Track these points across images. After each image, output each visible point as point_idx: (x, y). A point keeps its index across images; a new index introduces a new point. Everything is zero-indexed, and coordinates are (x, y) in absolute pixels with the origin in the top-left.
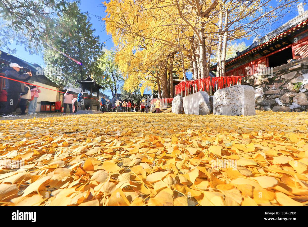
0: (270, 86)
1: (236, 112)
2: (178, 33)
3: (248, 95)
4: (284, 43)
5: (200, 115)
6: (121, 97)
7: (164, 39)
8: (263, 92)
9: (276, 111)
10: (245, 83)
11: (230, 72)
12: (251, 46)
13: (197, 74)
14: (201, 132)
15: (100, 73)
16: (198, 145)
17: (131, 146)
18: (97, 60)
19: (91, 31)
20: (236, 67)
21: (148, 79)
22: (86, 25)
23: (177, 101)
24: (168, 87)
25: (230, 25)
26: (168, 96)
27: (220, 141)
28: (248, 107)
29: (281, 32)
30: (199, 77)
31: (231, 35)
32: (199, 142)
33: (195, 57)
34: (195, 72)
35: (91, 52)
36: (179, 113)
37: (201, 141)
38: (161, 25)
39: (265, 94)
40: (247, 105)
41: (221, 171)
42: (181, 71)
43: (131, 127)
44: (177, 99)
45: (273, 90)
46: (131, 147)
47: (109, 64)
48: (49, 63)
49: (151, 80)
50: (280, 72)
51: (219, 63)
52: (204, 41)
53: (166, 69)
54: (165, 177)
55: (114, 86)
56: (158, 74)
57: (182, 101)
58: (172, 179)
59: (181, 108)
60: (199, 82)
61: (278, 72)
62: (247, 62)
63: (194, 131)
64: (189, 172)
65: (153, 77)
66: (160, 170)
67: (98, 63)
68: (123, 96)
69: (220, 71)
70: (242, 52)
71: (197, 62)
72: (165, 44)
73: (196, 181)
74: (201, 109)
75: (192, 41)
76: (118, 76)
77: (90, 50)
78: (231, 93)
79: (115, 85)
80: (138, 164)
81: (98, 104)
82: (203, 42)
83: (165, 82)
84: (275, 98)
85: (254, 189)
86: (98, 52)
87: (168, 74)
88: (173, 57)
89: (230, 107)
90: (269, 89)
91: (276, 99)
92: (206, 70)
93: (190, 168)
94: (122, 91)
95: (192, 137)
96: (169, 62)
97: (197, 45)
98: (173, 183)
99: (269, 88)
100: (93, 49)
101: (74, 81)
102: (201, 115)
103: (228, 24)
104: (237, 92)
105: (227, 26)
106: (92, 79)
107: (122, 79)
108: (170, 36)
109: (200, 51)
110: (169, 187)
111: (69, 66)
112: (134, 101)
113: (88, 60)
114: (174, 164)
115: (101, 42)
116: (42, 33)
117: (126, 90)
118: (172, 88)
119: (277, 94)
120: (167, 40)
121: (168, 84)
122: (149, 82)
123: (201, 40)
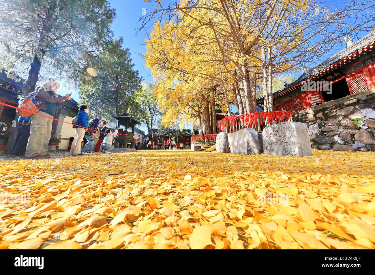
0: (326, 122)
1: (289, 152)
2: (219, 67)
3: (301, 133)
4: (336, 75)
5: (248, 154)
6: (157, 132)
7: (205, 73)
8: (318, 128)
9: (338, 150)
10: (297, 118)
11: (280, 106)
12: (301, 77)
13: (243, 108)
14: (249, 176)
15: (136, 107)
16: (245, 188)
17: (182, 188)
18: (134, 94)
19: (130, 65)
20: (286, 100)
21: (188, 113)
22: (126, 60)
23: (222, 138)
24: (211, 122)
25: (274, 59)
26: (211, 132)
27: (267, 184)
28: (303, 146)
29: (331, 64)
30: (245, 112)
31: (277, 68)
32: (247, 186)
33: (239, 91)
34: (240, 106)
35: (128, 86)
36: (224, 152)
37: (248, 185)
38: (202, 61)
39: (321, 131)
40: (301, 144)
41: (265, 210)
42: (224, 105)
43: (175, 168)
44: (222, 136)
45: (330, 127)
46: (181, 190)
47: (146, 97)
48: (85, 97)
49: (192, 114)
50: (335, 107)
51: (265, 96)
52: (248, 75)
53: (208, 102)
54: (217, 214)
55: (150, 121)
56: (199, 108)
57: (226, 138)
58: (224, 215)
59: (227, 146)
60: (245, 118)
61: (333, 106)
62: (297, 94)
63: (242, 174)
64: (237, 211)
65: (194, 111)
66: (212, 209)
67: (135, 97)
68: (160, 132)
69: (268, 106)
70: (290, 84)
71: (242, 95)
72: (206, 78)
73: (243, 217)
74: (250, 148)
75: (235, 75)
76: (155, 110)
77: (127, 84)
78: (282, 130)
79: (152, 120)
80: (192, 204)
81: (133, 141)
82: (246, 76)
83: (207, 117)
84: (333, 136)
85: (288, 222)
86: (136, 86)
87: (210, 107)
88: (215, 90)
89: (282, 146)
90: (325, 126)
91: (335, 137)
92: (252, 104)
93: (238, 208)
94: (159, 126)
95: (240, 181)
96: (211, 95)
97: (240, 78)
98: (224, 218)
99: (325, 124)
100: (130, 83)
101: (108, 115)
102: (250, 154)
103: (271, 58)
104: (288, 130)
105: (270, 60)
106: (129, 114)
107: (159, 112)
108: (212, 70)
109: (243, 85)
110: (222, 220)
111: (104, 100)
112: (172, 136)
113: (125, 94)
114: (224, 204)
115: (139, 76)
116: (82, 69)
117: (164, 125)
118: (215, 123)
119: (335, 130)
120: (209, 74)
121: (210, 118)
122: (189, 116)
123: (245, 74)
